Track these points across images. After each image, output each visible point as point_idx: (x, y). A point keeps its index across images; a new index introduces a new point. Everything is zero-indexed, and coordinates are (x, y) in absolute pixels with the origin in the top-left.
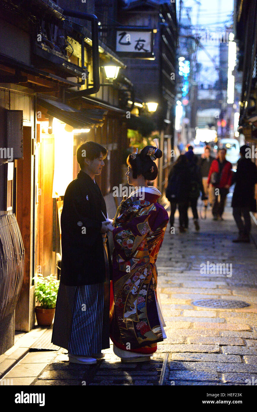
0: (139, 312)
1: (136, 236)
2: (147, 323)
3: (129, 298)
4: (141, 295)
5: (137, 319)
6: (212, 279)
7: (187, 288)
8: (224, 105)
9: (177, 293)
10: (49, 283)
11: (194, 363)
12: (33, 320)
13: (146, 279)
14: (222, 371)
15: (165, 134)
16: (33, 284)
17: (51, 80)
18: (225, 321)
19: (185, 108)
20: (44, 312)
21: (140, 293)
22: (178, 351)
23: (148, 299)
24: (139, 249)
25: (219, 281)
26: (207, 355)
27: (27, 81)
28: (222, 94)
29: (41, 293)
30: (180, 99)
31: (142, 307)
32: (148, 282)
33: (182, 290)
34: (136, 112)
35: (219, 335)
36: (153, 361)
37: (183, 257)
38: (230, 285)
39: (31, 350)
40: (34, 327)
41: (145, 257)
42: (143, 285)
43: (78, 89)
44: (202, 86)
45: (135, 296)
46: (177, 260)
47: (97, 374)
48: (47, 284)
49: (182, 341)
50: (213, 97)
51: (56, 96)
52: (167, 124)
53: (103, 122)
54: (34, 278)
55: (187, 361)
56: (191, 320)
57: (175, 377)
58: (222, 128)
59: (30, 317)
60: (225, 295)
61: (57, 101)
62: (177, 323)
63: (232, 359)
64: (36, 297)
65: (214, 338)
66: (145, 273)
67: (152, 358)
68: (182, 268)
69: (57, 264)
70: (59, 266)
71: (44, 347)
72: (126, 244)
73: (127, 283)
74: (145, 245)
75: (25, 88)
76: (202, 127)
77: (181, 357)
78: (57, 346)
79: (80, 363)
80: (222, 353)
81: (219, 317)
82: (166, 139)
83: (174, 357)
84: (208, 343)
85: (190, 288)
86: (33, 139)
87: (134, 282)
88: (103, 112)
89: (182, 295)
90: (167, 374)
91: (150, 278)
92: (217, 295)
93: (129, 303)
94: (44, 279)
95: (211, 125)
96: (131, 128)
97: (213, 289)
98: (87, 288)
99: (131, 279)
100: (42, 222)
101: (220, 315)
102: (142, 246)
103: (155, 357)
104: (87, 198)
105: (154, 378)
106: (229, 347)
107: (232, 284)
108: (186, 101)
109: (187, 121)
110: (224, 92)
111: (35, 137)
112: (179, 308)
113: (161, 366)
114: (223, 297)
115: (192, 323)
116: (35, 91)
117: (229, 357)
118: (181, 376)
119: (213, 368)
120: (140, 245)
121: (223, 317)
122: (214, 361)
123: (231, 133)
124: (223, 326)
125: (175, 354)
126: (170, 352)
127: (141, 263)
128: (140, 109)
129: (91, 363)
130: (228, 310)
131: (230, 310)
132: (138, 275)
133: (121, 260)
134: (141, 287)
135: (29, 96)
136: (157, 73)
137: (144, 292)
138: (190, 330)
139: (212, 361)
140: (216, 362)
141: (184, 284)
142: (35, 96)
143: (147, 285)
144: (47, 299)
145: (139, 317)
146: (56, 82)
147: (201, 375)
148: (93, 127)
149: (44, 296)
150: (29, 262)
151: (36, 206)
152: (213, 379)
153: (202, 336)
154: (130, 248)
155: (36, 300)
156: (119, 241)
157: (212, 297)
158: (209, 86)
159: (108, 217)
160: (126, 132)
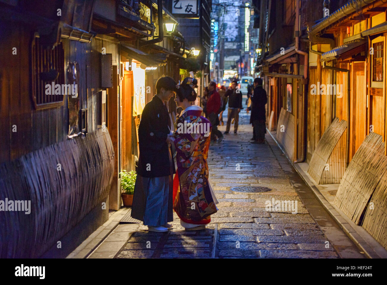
0: (199, 195)
1: (191, 141)
2: (205, 202)
3: (192, 186)
4: (199, 183)
5: (198, 200)
6: (243, 173)
7: (226, 179)
8: (243, 52)
9: (220, 183)
10: (131, 176)
11: (236, 230)
12: (120, 202)
13: (201, 171)
14: (256, 234)
15: (205, 72)
16: (120, 177)
17: (131, 31)
18: (255, 201)
19: (216, 54)
20: (128, 197)
21: (198, 181)
22: (224, 222)
23: (204, 185)
24: (195, 150)
25: (248, 174)
26: (245, 224)
27: (115, 32)
28: (241, 45)
29: (126, 183)
30: (213, 49)
31: (201, 191)
32: (203, 173)
33: (223, 180)
34: (185, 56)
35: (251, 211)
36: (208, 229)
37: (222, 158)
38: (256, 176)
39: (121, 223)
40: (121, 207)
41: (200, 155)
42: (200, 175)
43: (148, 39)
44: (227, 39)
45: (195, 184)
46: (217, 160)
47: (169, 239)
48: (130, 177)
49: (226, 215)
50: (235, 47)
51: (133, 44)
52: (205, 65)
53: (166, 62)
54: (120, 173)
55: (231, 229)
56: (231, 201)
57: (224, 239)
58: (241, 69)
59: (118, 200)
60: (254, 183)
61: (133, 47)
62: (222, 203)
63: (262, 227)
64: (122, 187)
65: (248, 212)
66: (201, 167)
67: (206, 227)
68: (221, 166)
69: (135, 163)
70: (136, 164)
71: (130, 221)
72: (185, 148)
73: (188, 175)
74: (199, 147)
75: (113, 38)
76: (228, 69)
77: (227, 226)
78: (138, 220)
79: (156, 231)
80: (255, 223)
81: (250, 199)
82: (205, 76)
83: (221, 226)
84: (245, 216)
85: (228, 179)
86: (118, 75)
87: (193, 174)
88: (166, 55)
89: (223, 183)
90: (218, 237)
91: (204, 170)
92: (247, 183)
93: (192, 189)
94: (127, 173)
95: (233, 67)
96: (182, 68)
97: (244, 179)
98: (157, 179)
99: (192, 172)
100: (125, 134)
101: (251, 197)
102: (197, 148)
103: (208, 226)
104: (158, 116)
105: (209, 240)
106: (259, 218)
107: (257, 176)
108: (216, 50)
109: (217, 64)
110: (243, 44)
111: (119, 73)
112: (222, 192)
113: (213, 233)
114: (252, 185)
115: (232, 203)
116: (120, 41)
117: (260, 225)
118: (228, 239)
119: (250, 233)
120: (195, 148)
121: (253, 198)
122: (250, 228)
123: (248, 72)
124: (254, 204)
125: (223, 224)
126: (219, 223)
127: (197, 161)
128: (187, 54)
129: (164, 231)
130: (256, 193)
131: (258, 194)
132: (196, 169)
133: (183, 160)
134: (198, 177)
135: (116, 44)
136: (199, 29)
137: (201, 180)
138: (232, 207)
139: (248, 228)
140: (251, 229)
141: (224, 176)
142: (119, 44)
143: (202, 175)
144: (130, 187)
145: (200, 198)
146: (135, 33)
147: (242, 238)
148: (159, 65)
149: (127, 185)
150: (117, 162)
151: (121, 122)
152: (250, 240)
153: (240, 211)
154: (189, 151)
155: (122, 189)
156: (180, 147)
157: (244, 185)
158: (232, 39)
159: (172, 129)
160: (179, 71)
